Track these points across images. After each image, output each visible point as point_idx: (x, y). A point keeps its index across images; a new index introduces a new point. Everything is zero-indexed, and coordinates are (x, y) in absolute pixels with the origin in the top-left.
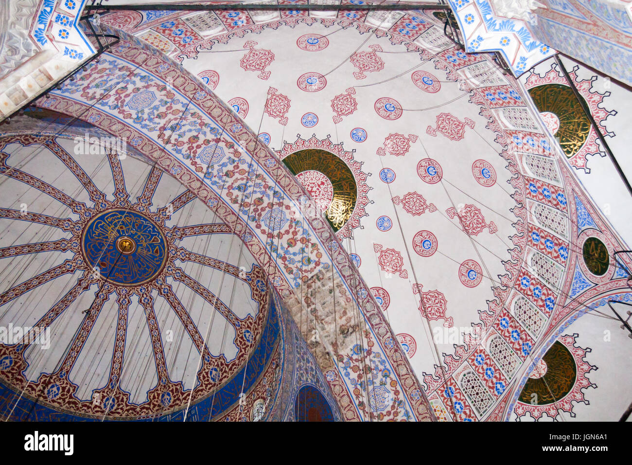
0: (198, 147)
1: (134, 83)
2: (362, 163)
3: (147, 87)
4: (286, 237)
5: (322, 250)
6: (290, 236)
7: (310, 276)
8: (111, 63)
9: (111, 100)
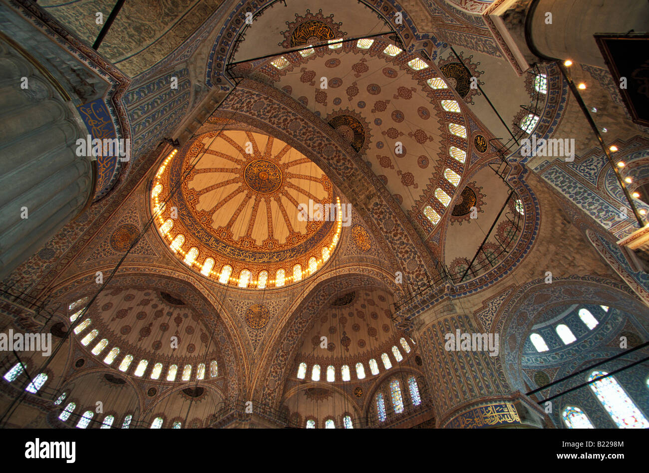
0: (288, 123)
1: (253, 98)
2: (365, 118)
3: (260, 99)
4: (335, 159)
5: (352, 162)
6: (337, 158)
7: (349, 175)
8: (242, 91)
9: (245, 109)
